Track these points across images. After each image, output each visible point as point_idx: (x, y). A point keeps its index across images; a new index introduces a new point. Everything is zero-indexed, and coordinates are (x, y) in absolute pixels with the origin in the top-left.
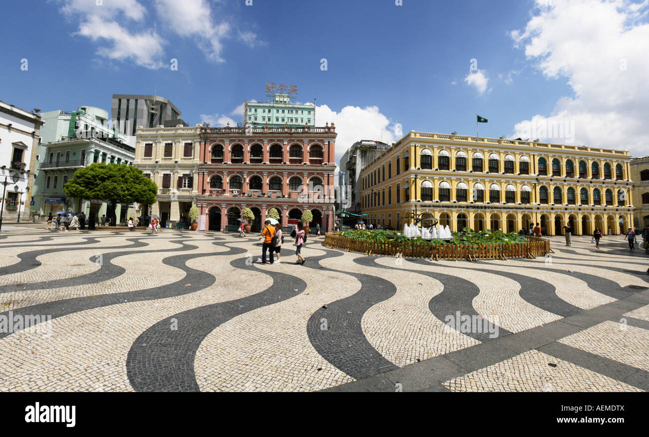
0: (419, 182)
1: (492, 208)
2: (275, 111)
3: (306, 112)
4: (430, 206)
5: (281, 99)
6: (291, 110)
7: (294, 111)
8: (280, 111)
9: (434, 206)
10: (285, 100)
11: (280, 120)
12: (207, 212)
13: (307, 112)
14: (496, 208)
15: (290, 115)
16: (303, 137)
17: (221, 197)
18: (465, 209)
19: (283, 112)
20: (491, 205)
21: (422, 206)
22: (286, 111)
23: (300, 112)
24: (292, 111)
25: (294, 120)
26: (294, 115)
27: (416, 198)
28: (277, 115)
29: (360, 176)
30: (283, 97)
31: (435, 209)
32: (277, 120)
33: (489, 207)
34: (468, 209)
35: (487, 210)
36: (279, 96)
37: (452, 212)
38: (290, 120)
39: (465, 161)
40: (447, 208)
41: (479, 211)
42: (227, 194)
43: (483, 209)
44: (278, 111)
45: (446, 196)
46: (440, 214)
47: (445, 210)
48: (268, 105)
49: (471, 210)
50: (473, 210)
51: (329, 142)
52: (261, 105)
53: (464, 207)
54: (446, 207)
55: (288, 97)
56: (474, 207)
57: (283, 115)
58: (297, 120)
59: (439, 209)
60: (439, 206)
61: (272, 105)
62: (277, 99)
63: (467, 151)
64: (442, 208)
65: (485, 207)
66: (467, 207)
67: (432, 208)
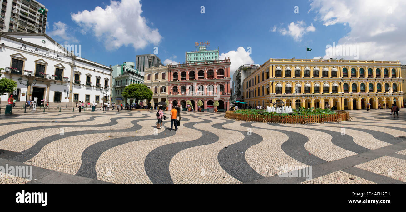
0: (275, 84)
1: (315, 96)
2: (199, 54)
3: (214, 54)
4: (280, 96)
5: (202, 49)
6: (207, 53)
7: (209, 54)
8: (202, 54)
9: (283, 96)
10: (204, 49)
11: (202, 58)
12: (172, 102)
13: (215, 53)
15: (207, 56)
16: (214, 66)
17: (177, 96)
19: (203, 54)
20: (315, 94)
21: (276, 96)
22: (205, 54)
23: (211, 54)
24: (207, 54)
25: (209, 58)
26: (208, 56)
27: (273, 93)
29: (243, 83)
30: (203, 47)
31: (284, 98)
32: (201, 59)
35: (312, 97)
36: (201, 47)
37: (293, 99)
38: (207, 58)
39: (300, 72)
41: (308, 98)
42: (180, 94)
43: (310, 97)
44: (201, 55)
45: (289, 91)
46: (286, 100)
47: (289, 98)
48: (196, 52)
49: (303, 97)
50: (305, 97)
51: (227, 67)
52: (193, 52)
53: (299, 96)
55: (205, 47)
56: (305, 96)
57: (203, 56)
58: (210, 58)
59: (285, 97)
61: (198, 52)
62: (200, 49)
63: (301, 67)
64: (287, 97)
65: (311, 96)
66: (301, 96)
67: (282, 97)
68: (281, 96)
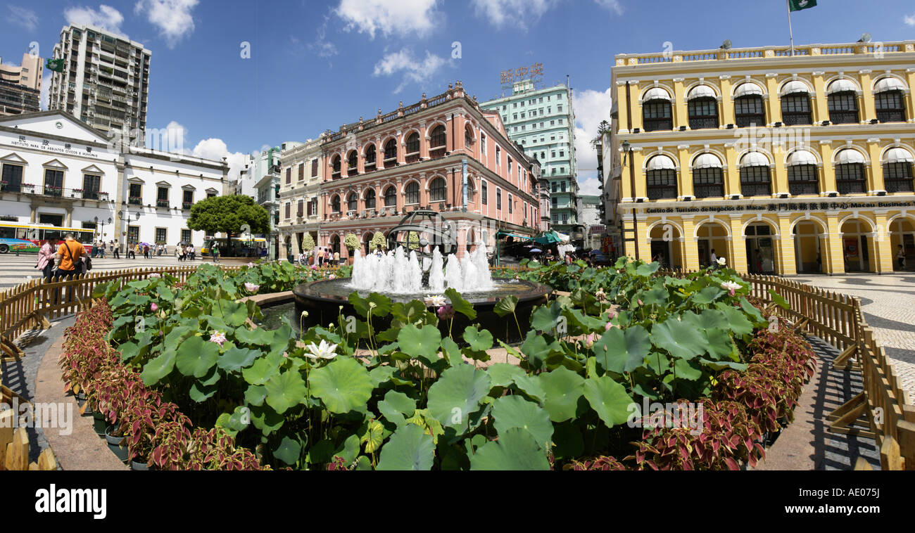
0: (640, 162)
1: (843, 206)
2: (511, 105)
3: (554, 97)
4: (670, 210)
5: (522, 88)
6: (532, 99)
7: (538, 100)
8: (519, 104)
9: (680, 210)
10: (527, 87)
11: (519, 116)
12: (329, 242)
13: (556, 96)
14: (854, 205)
15: (533, 107)
16: (418, 118)
18: (765, 212)
19: (523, 104)
20: (840, 198)
21: (649, 211)
22: (527, 103)
23: (545, 99)
24: (534, 101)
25: (538, 112)
26: (537, 106)
27: (633, 195)
28: (515, 111)
30: (524, 84)
31: (684, 216)
32: (515, 117)
33: (835, 205)
34: (773, 212)
35: (830, 212)
36: (519, 84)
37: (729, 220)
38: (532, 114)
39: (763, 104)
40: (715, 213)
41: (807, 215)
42: (345, 218)
43: (819, 211)
44: (515, 105)
45: (713, 185)
46: (697, 227)
47: (712, 217)
48: (502, 100)
49: (782, 213)
50: (789, 213)
51: (453, 116)
52: (495, 102)
53: (761, 208)
54: (712, 209)
55: (531, 82)
56: (792, 206)
57: (522, 109)
58: (541, 111)
59: (693, 215)
60: (693, 210)
61: (507, 99)
62: (516, 89)
63: (765, 80)
64: (700, 214)
65: (824, 206)
66: (772, 207)
67: (675, 214)
68: (674, 206)
